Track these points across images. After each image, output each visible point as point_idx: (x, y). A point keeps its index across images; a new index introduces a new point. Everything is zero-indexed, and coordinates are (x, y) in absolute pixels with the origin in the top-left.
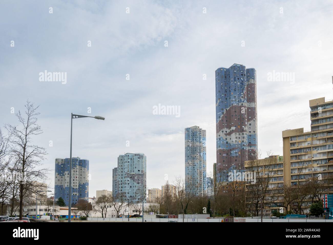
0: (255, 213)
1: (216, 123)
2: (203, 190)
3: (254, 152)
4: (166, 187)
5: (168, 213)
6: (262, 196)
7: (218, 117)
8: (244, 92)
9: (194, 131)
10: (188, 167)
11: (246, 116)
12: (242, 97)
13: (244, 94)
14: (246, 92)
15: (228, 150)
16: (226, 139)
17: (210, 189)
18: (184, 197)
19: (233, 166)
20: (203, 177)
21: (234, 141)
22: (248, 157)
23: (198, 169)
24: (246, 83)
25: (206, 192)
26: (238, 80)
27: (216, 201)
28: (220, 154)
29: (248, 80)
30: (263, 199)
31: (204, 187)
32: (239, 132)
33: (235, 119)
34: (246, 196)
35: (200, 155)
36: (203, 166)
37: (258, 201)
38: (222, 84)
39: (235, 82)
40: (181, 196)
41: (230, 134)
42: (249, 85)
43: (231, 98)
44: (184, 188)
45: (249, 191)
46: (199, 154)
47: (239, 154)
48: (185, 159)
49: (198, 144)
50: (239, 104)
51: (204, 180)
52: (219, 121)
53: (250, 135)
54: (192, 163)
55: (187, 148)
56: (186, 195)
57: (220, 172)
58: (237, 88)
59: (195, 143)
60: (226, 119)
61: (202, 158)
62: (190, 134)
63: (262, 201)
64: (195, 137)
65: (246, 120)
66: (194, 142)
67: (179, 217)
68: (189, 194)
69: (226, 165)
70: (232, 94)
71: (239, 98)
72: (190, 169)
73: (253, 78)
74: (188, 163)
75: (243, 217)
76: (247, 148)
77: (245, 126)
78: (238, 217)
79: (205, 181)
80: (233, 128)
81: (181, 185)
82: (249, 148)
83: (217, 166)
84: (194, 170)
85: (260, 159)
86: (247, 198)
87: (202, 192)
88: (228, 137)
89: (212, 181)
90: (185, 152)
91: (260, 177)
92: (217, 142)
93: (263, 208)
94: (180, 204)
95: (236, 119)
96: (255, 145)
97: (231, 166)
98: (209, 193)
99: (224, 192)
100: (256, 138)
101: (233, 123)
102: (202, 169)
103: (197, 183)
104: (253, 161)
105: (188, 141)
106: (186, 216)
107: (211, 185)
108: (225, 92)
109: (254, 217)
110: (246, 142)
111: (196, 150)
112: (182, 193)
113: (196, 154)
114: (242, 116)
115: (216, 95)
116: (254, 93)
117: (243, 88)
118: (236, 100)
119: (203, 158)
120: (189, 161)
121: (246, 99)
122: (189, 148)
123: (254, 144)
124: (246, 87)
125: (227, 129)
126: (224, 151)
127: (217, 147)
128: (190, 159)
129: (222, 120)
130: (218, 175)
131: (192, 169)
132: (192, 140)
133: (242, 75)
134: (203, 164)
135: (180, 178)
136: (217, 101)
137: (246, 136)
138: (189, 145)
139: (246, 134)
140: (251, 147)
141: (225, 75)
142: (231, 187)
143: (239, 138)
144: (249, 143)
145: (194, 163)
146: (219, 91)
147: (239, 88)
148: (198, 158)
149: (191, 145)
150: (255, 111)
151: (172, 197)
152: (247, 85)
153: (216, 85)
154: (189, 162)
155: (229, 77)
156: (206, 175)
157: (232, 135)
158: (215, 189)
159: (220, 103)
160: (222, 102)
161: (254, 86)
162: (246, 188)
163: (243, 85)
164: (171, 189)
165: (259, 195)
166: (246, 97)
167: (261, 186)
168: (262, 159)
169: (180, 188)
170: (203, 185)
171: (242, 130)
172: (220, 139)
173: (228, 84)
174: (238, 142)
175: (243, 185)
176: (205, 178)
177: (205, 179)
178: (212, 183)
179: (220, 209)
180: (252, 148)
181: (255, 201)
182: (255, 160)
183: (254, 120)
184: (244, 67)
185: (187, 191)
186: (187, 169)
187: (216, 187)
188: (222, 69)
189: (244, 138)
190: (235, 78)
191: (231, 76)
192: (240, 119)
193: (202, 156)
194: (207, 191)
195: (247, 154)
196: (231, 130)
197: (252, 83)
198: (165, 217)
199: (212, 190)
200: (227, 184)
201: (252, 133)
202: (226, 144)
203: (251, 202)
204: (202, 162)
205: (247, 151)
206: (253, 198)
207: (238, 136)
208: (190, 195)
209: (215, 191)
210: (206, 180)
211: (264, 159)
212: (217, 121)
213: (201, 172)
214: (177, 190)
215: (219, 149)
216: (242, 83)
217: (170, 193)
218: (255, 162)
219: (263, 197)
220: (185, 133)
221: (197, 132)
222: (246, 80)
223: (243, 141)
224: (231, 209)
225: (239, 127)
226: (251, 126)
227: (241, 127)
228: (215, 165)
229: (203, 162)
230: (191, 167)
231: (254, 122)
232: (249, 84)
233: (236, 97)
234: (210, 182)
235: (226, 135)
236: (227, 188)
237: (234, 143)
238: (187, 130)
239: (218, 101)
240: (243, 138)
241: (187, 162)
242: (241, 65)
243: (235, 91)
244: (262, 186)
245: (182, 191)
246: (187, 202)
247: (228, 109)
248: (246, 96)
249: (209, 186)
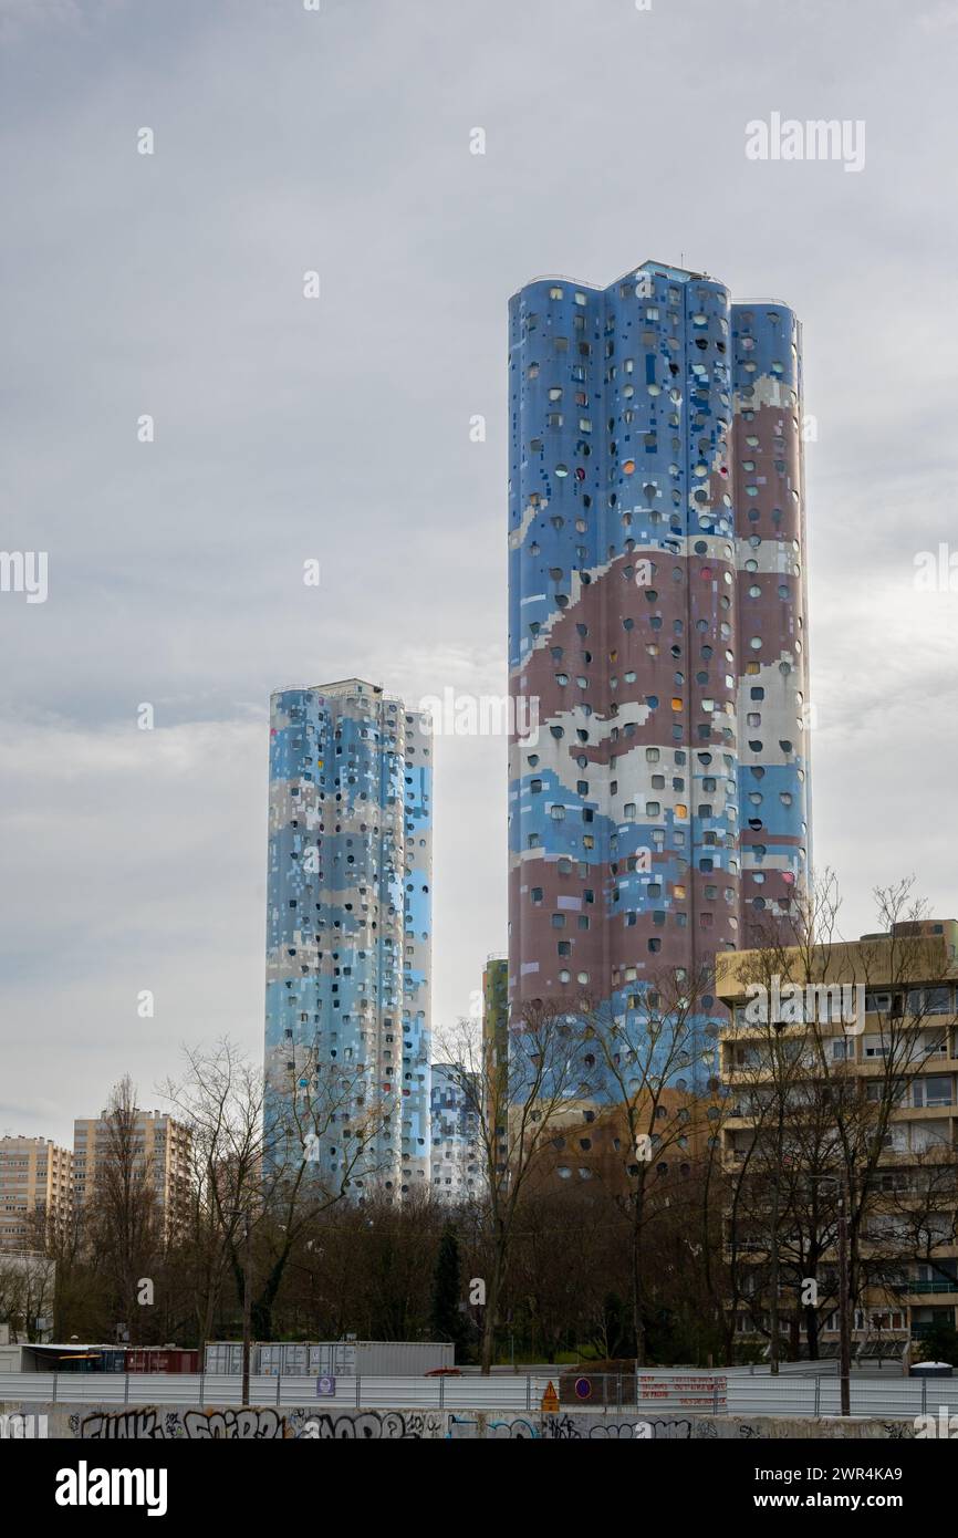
0: (795, 1334)
1: (512, 666)
2: (405, 1156)
3: (787, 892)
4: (115, 1127)
5: (120, 1327)
6: (842, 1209)
7: (523, 625)
8: (717, 466)
9: (340, 720)
10: (289, 984)
11: (724, 628)
12: (701, 497)
13: (712, 476)
14: (729, 464)
15: (596, 871)
16: (583, 787)
17: (455, 1150)
18: (254, 1206)
19: (631, 982)
20: (406, 1060)
21: (640, 801)
22: (744, 925)
23: (370, 996)
24: (731, 404)
25: (428, 1175)
26: (670, 377)
27: (502, 1245)
28: (537, 893)
29: (744, 386)
30: (852, 1232)
31: (414, 1133)
32: (675, 742)
33: (648, 645)
34: (728, 1212)
35: (384, 897)
36: (408, 981)
37: (817, 1249)
38: (554, 395)
39: (654, 391)
40: (232, 1203)
41: (609, 752)
42: (750, 417)
43: (620, 495)
44: (253, 1142)
45: (749, 1170)
46: (373, 890)
47: (675, 901)
48: (269, 920)
49: (369, 812)
50: (675, 543)
51: (414, 1085)
52: (530, 654)
53: (758, 771)
54: (320, 955)
55: (287, 839)
56: (269, 1196)
57: (533, 1028)
58: (665, 435)
59: (350, 809)
60: (583, 640)
61: (401, 915)
62: (312, 738)
63: (843, 1244)
64: (352, 765)
65: (730, 657)
66: (339, 797)
67: (211, 1364)
68: (292, 1190)
69: (583, 979)
70: (629, 469)
71: (681, 501)
72: (305, 994)
73: (778, 369)
74: (292, 952)
75: (703, 1364)
76: (736, 863)
77: (722, 699)
78: (672, 1361)
79: (422, 1090)
80: (635, 712)
81: (234, 1115)
82: (751, 861)
83: (511, 982)
84: (337, 1004)
85: (826, 942)
86: (732, 1223)
87: (398, 1177)
88: (597, 773)
89: (471, 1093)
90: (270, 872)
91: (832, 1072)
92: (515, 806)
93: (854, 1295)
94: (223, 1262)
95: (652, 651)
96: (791, 842)
97: (620, 987)
98: (448, 1181)
99: (565, 1174)
100: (800, 794)
101: (630, 678)
102: (394, 1000)
103: (360, 1101)
104: (780, 956)
105: (295, 792)
106: (269, 1353)
107: (463, 1122)
108: (581, 453)
109: (784, 1367)
110: (725, 813)
111: (351, 859)
112: (241, 1177)
113: (351, 883)
114: (702, 627)
115: (514, 467)
116: (782, 475)
117: (709, 438)
118: (655, 514)
119: (408, 919)
120: (297, 935)
121: (730, 513)
122: (297, 839)
123: (782, 831)
124: (728, 427)
125: (588, 715)
126: (564, 876)
127: (515, 846)
128: (306, 920)
129: (555, 651)
130: (518, 1047)
131: (319, 1001)
132: (322, 778)
133: (702, 344)
134: (407, 965)
135: (223, 1066)
136: (515, 516)
137: (724, 772)
138: (302, 814)
139: (728, 758)
140: (761, 851)
141: (581, 331)
142: (617, 1141)
143: (678, 784)
144: (748, 827)
145: (336, 956)
146: (536, 445)
147: (681, 435)
148: (370, 920)
149: (313, 819)
150: (794, 603)
151: (159, 1210)
152: (736, 418)
153: (514, 397)
154: (298, 946)
155: (611, 352)
156: (423, 1043)
157: (621, 760)
158: (496, 1150)
159: (538, 524)
160: (557, 520)
161: (787, 428)
162: (731, 1153)
163: (707, 412)
164: (149, 1149)
165: (823, 1200)
166: (727, 501)
167: (833, 1134)
168: (846, 946)
169: (223, 1135)
170: (407, 1124)
171: (695, 731)
172: (535, 785)
173: (598, 396)
174: (670, 814)
175: (705, 1127)
176: (417, 1071)
177: (421, 1078)
178: (471, 1104)
179: (532, 1301)
180: (769, 862)
181: (795, 1244)
182: (791, 950)
183: (786, 665)
184: (719, 291)
185: (279, 1159)
186: (283, 994)
187: (504, 1140)
188: (557, 294)
189: (710, 783)
190: (650, 360)
191: (623, 347)
192: (683, 652)
193: (399, 905)
194: (436, 1168)
195: (733, 899)
196: (619, 723)
197: (773, 408)
198: (97, 1365)
199: (471, 1162)
200: (589, 1116)
201: (770, 756)
202: (580, 821)
203: (763, 1255)
204: (398, 949)
205: (736, 884)
206: (777, 1228)
207: (666, 768)
208: (304, 1196)
209: (495, 1168)
210: (428, 1085)
211: (857, 946)
212: (515, 653)
213: (388, 1023)
214: (197, 1152)
215: (527, 855)
216: (701, 401)
217: (143, 1174)
218: (791, 962)
219: (856, 1220)
220: (273, 731)
221: (367, 725)
222: (727, 378)
223: (705, 810)
224: (612, 1305)
225: (677, 707)
226: (763, 707)
227: (693, 708)
228: (497, 976)
229: (409, 949)
230: (311, 979)
231: (786, 676)
232: (750, 411)
233: (659, 494)
234: (460, 1096)
235: (582, 756)
236: (585, 1144)
237: (642, 819)
238: (292, 703)
239: (529, 514)
240: (705, 789)
241: (285, 947)
242: (696, 277)
243: (652, 449)
244: (843, 1138)
245: (236, 1166)
246: (281, 1251)
247: (596, 573)
248: (730, 488)
249: (447, 1130)
